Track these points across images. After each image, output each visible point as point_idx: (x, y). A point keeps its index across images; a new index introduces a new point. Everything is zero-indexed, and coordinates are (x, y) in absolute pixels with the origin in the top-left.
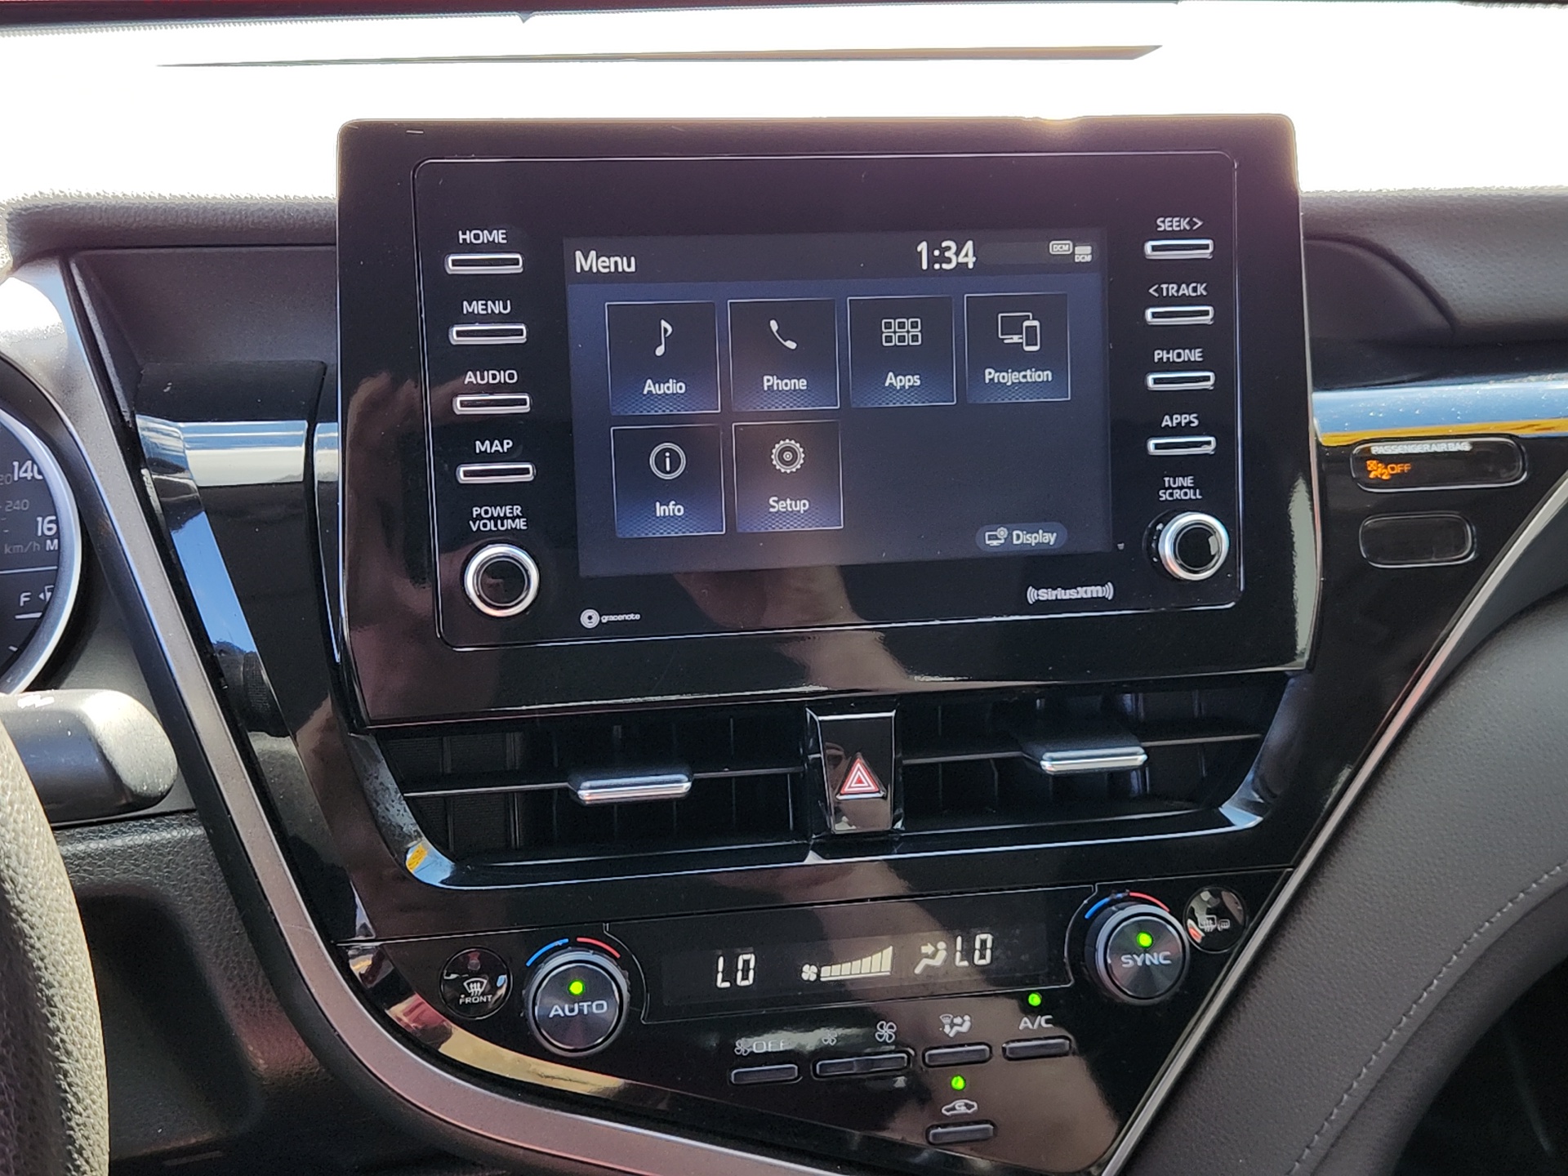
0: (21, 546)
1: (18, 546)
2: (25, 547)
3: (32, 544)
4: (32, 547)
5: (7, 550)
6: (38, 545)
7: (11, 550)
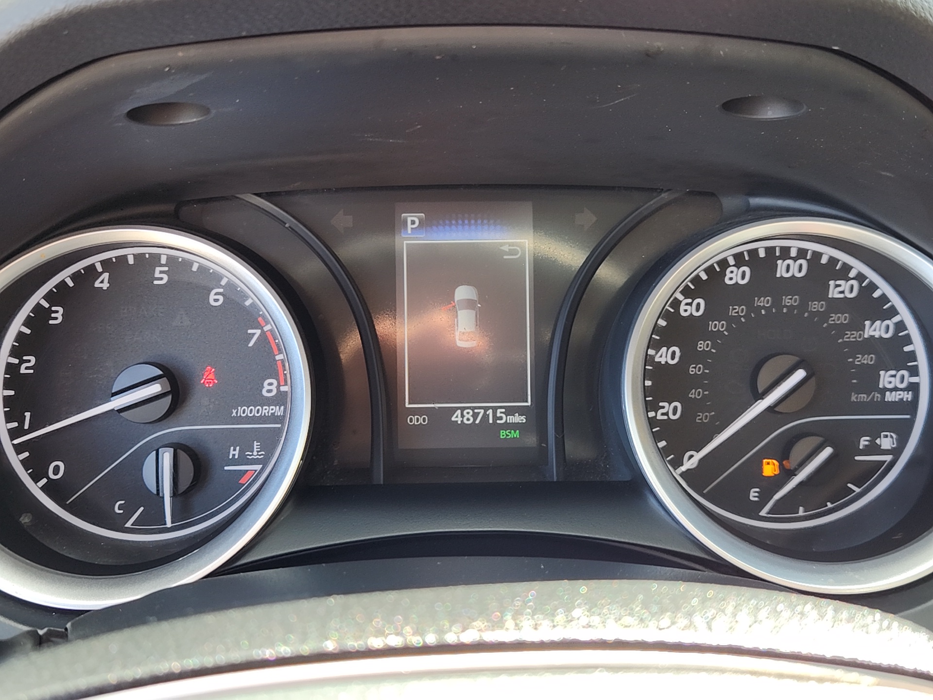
0: (865, 396)
1: (862, 395)
2: (868, 397)
3: (874, 395)
4: (874, 397)
5: (853, 398)
6: (879, 395)
7: (857, 398)
